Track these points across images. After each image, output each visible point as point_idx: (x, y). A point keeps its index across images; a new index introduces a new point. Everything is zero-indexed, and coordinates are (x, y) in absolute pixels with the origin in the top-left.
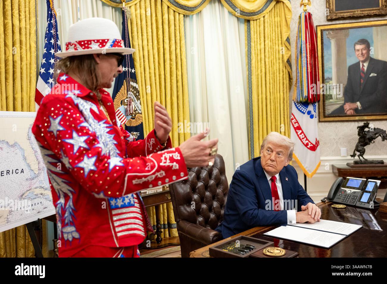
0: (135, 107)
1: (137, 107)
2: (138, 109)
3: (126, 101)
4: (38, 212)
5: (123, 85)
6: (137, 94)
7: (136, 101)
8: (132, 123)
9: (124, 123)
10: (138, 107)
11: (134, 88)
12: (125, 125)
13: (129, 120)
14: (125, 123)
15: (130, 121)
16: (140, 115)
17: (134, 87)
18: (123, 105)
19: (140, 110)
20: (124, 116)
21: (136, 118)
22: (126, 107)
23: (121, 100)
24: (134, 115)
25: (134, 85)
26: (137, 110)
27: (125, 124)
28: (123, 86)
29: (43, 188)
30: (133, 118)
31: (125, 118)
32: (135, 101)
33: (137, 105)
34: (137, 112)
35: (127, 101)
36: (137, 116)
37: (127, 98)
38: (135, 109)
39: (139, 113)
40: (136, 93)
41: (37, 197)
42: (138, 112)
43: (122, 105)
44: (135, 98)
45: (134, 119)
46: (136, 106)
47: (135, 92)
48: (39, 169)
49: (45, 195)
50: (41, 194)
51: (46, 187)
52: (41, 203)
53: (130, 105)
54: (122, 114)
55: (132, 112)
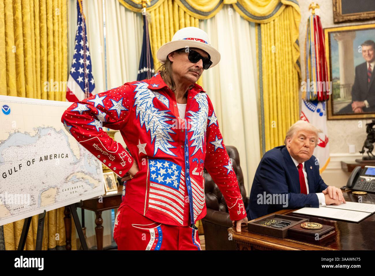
4: (80, 195)
29: (83, 172)
41: (79, 180)
48: (80, 155)
49: (86, 179)
50: (82, 178)
51: (86, 172)
52: (82, 186)
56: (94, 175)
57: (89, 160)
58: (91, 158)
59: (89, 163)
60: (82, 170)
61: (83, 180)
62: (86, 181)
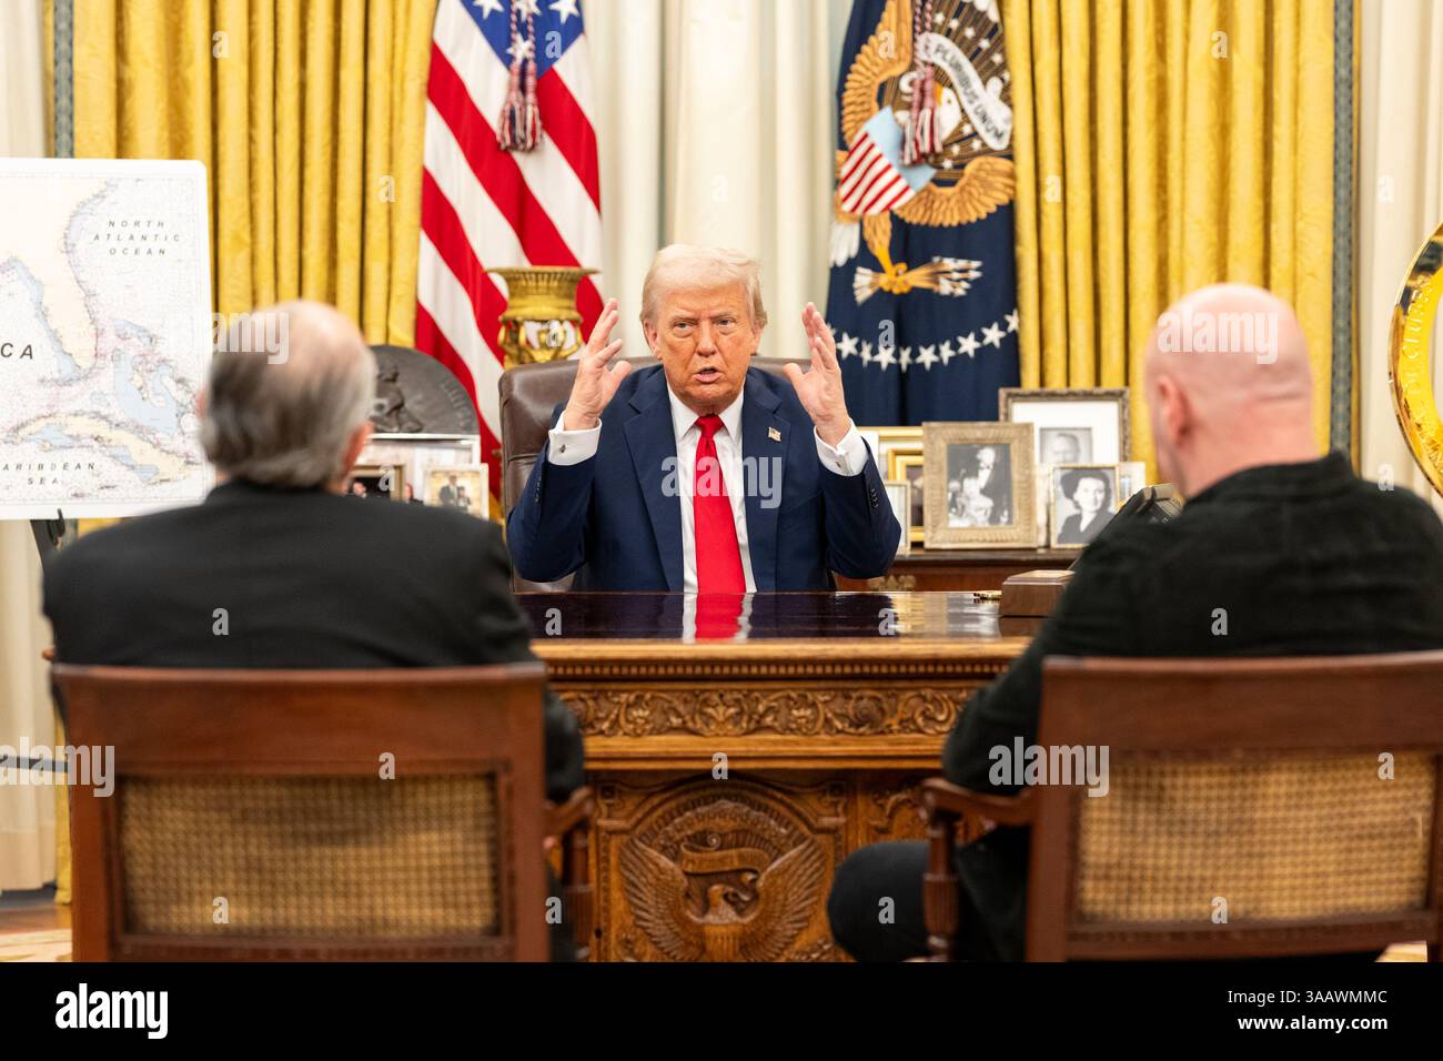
0: (966, 119)
1: (976, 121)
2: (981, 129)
3: (904, 85)
4: (76, 495)
6: (985, 44)
7: (977, 84)
8: (936, 205)
9: (888, 207)
10: (984, 119)
11: (967, 10)
12: (895, 219)
13: (923, 191)
14: (895, 207)
15: (924, 197)
16: (991, 159)
18: (887, 110)
19: (999, 135)
20: (889, 167)
21: (962, 182)
22: (903, 116)
23: (883, 79)
24: (948, 164)
26: (975, 134)
27: (892, 213)
28: (892, 5)
29: (105, 418)
30: (945, 177)
31: (898, 178)
32: (965, 81)
33: (976, 103)
34: (976, 145)
35: (911, 84)
36: (970, 169)
37: (912, 67)
38: (967, 130)
39: (987, 151)
40: (977, 38)
41: (78, 444)
42: (984, 144)
43: (881, 107)
44: (969, 68)
45: (952, 183)
46: (969, 109)
47: (969, 33)
48: (96, 355)
49: (113, 443)
50: (96, 439)
51: (120, 418)
52: (91, 466)
53: (921, 107)
54: (879, 157)
55: (925, 147)
56: (157, 435)
57: (142, 376)
58: (151, 371)
59: (140, 389)
60: (95, 408)
61: (96, 445)
62: (114, 451)
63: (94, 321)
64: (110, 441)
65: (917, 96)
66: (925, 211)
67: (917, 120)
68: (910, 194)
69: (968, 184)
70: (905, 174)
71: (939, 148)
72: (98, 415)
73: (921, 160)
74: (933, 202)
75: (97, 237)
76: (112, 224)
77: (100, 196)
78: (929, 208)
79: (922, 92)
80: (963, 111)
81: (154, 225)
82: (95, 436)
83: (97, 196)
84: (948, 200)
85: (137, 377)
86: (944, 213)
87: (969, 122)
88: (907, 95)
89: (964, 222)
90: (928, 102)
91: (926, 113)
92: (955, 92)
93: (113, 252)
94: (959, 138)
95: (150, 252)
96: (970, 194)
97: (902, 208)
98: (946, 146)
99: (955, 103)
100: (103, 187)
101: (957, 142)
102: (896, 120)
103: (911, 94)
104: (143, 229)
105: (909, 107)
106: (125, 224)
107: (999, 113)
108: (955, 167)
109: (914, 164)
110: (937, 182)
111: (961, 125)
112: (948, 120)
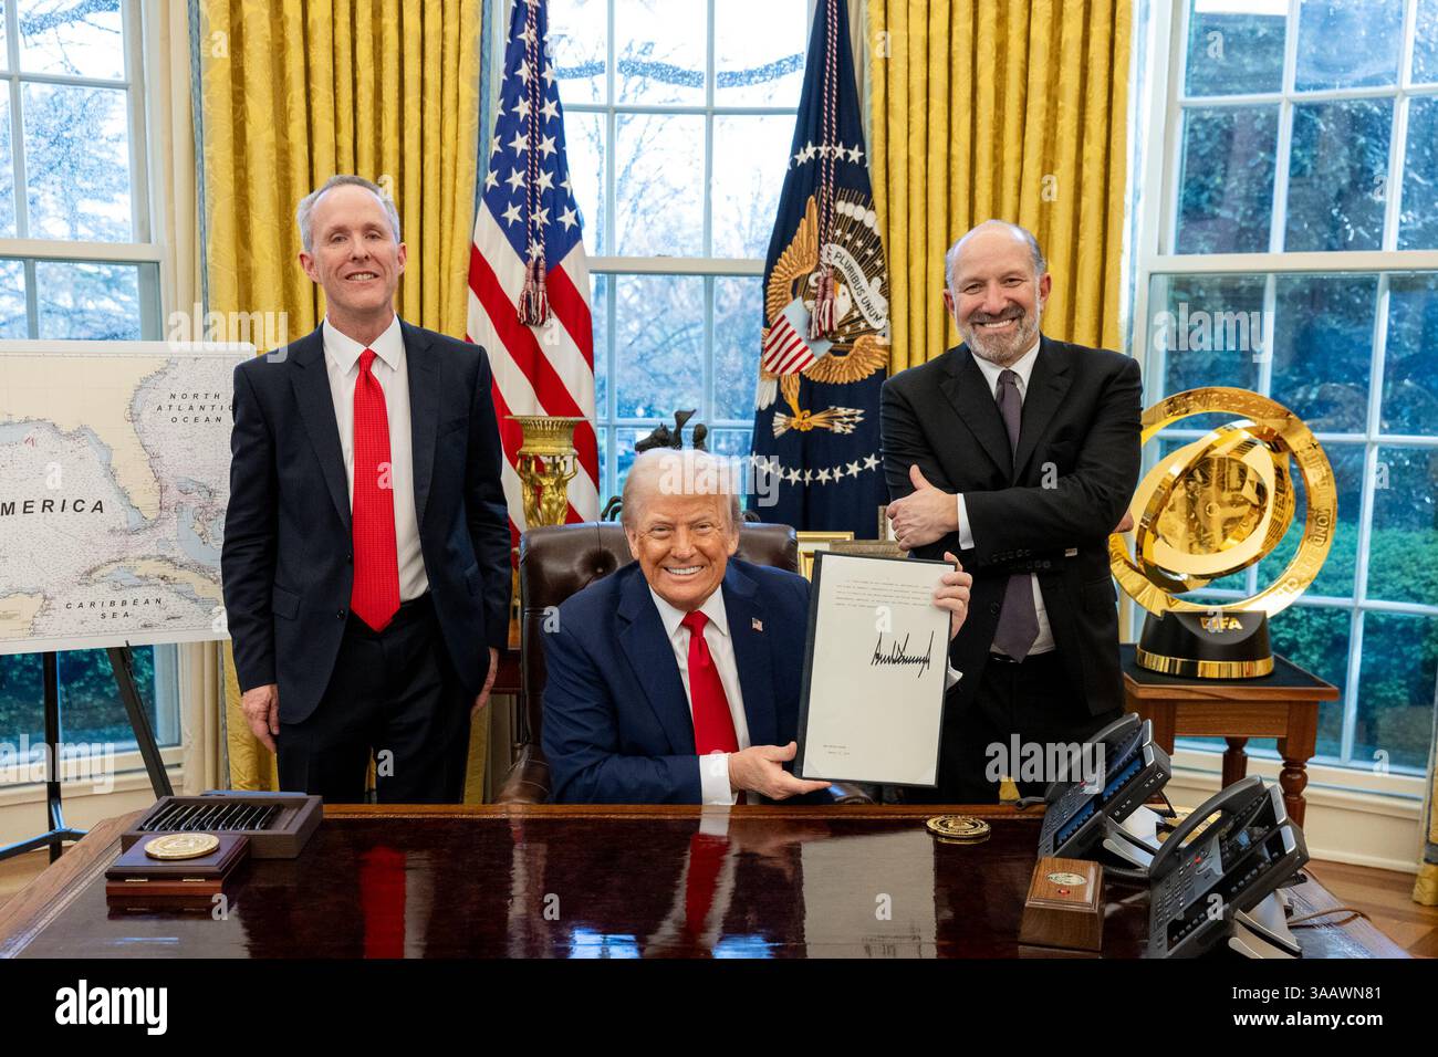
0: (855, 306)
1: (862, 308)
2: (866, 314)
3: (812, 281)
5: (804, 217)
6: (870, 252)
7: (863, 281)
8: (833, 368)
9: (798, 370)
10: (868, 306)
11: (856, 227)
12: (804, 379)
13: (823, 358)
14: (803, 369)
15: (825, 363)
16: (873, 336)
17: (855, 222)
18: (799, 299)
19: (878, 319)
20: (799, 341)
21: (851, 353)
22: (810, 304)
23: (796, 276)
24: (842, 339)
25: (856, 212)
26: (861, 318)
27: (801, 374)
28: (803, 222)
30: (840, 349)
31: (806, 349)
32: (856, 280)
33: (863, 296)
34: (862, 325)
35: (817, 280)
36: (857, 343)
37: (818, 268)
38: (856, 314)
39: (870, 330)
40: (865, 248)
41: (145, 583)
42: (868, 325)
43: (794, 298)
44: (858, 270)
45: (844, 353)
46: (858, 300)
47: (859, 244)
48: (161, 508)
49: (177, 581)
50: (162, 578)
51: (183, 560)
52: (158, 601)
53: (824, 298)
54: (793, 333)
55: (826, 327)
58: (210, 520)
59: (201, 535)
60: (161, 552)
61: (162, 583)
62: (179, 587)
63: (158, 479)
64: (175, 579)
65: (820, 289)
66: (825, 373)
67: (821, 307)
68: (814, 360)
69: (856, 354)
70: (811, 346)
71: (835, 328)
72: (163, 558)
73: (822, 336)
74: (831, 367)
75: (160, 408)
76: (173, 396)
77: (162, 373)
78: (828, 370)
79: (825, 286)
80: (853, 300)
81: (211, 397)
82: (162, 575)
83: (158, 373)
84: (842, 365)
85: (197, 525)
86: (839, 374)
87: (857, 309)
88: (813, 288)
89: (852, 381)
90: (829, 294)
91: (828, 302)
92: (848, 287)
93: (174, 420)
94: (850, 320)
95: (207, 419)
96: (857, 360)
97: (809, 370)
98: (841, 326)
99: (848, 295)
100: (165, 365)
101: (849, 323)
102: (805, 306)
103: (817, 288)
104: (202, 400)
105: (815, 297)
106: (184, 396)
107: (879, 304)
108: (847, 342)
109: (817, 339)
110: (834, 352)
111: (852, 311)
112: (843, 306)
